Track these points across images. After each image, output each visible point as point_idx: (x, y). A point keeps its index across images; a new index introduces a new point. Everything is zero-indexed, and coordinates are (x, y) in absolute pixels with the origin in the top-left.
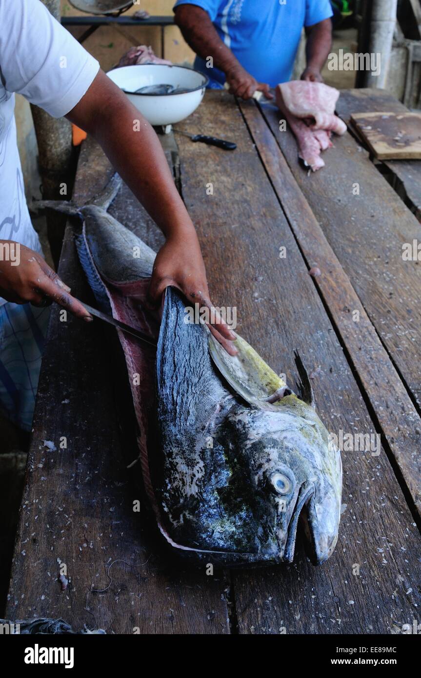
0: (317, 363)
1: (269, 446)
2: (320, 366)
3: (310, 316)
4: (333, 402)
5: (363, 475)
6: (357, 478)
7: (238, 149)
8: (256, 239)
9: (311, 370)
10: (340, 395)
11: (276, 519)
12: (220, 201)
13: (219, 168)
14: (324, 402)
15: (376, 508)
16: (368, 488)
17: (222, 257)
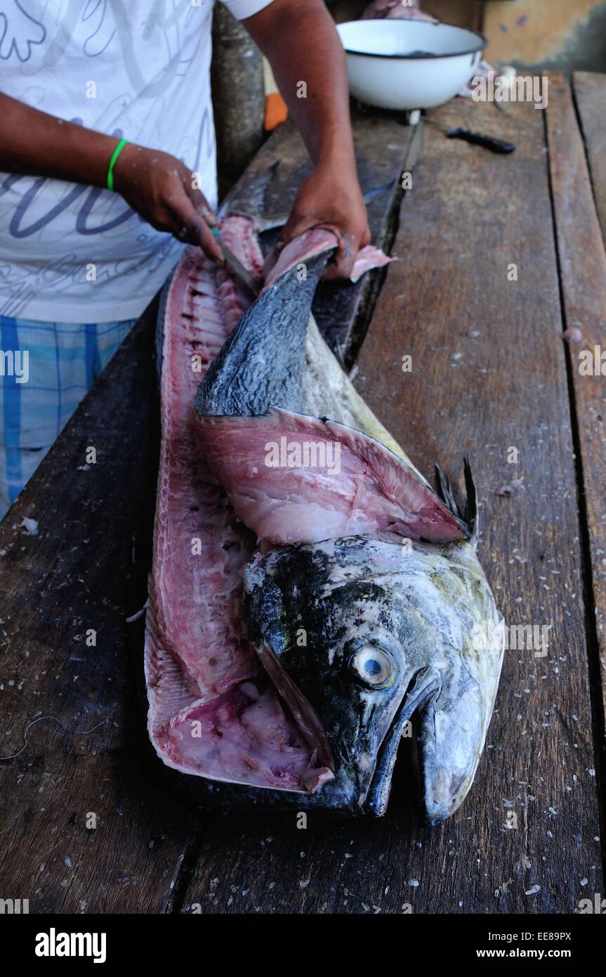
0: (519, 472)
1: (366, 596)
2: (522, 478)
3: (536, 400)
4: (522, 537)
5: (527, 667)
6: (514, 670)
7: (516, 153)
8: (493, 278)
9: (504, 482)
10: (540, 529)
11: (357, 732)
12: (457, 219)
13: (474, 176)
14: (506, 537)
15: (529, 727)
16: (528, 691)
17: (425, 296)
